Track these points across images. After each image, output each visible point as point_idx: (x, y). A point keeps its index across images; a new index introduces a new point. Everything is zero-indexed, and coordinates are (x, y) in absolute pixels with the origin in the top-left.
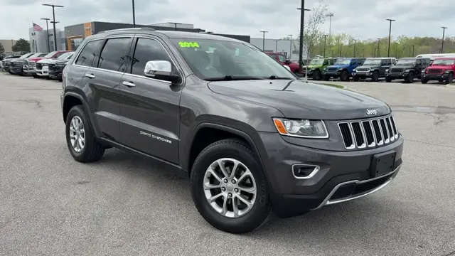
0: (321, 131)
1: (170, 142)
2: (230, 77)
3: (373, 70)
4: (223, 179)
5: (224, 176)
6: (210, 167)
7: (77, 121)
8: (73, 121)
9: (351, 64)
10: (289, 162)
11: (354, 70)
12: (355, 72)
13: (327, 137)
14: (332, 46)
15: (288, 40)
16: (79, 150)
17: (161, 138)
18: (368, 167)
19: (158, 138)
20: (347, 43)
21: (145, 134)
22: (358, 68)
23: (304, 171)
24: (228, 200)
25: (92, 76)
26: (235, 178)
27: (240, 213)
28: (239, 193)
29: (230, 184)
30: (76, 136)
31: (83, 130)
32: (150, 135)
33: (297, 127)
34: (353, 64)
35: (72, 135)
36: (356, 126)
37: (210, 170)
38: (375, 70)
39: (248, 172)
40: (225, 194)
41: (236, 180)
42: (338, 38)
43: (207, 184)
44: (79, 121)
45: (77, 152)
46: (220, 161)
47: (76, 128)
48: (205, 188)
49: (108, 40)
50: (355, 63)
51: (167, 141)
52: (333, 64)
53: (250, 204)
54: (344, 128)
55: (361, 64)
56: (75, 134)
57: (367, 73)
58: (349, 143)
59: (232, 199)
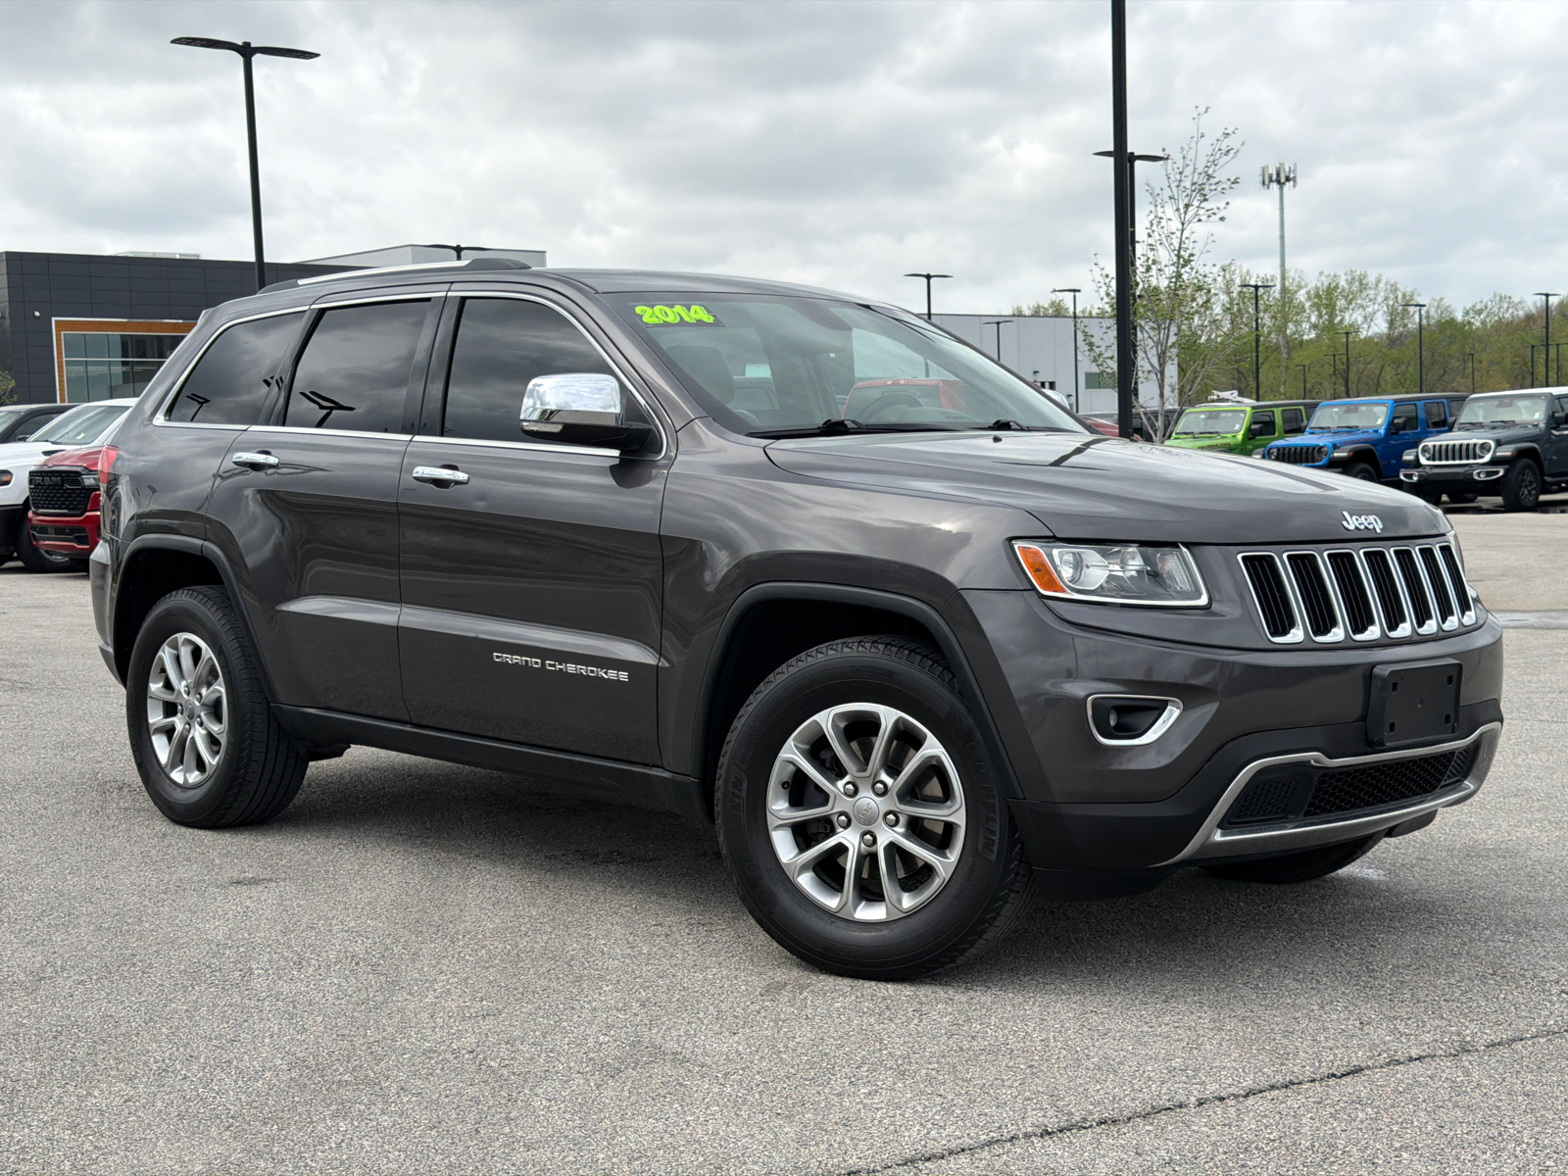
0: (1181, 581)
1: (624, 676)
2: (841, 424)
3: (1506, 452)
4: (840, 784)
5: (841, 773)
6: (790, 742)
7: (185, 653)
8: (165, 654)
9: (1393, 428)
10: (1076, 689)
11: (1408, 456)
12: (1417, 464)
13: (1203, 600)
14: (1296, 345)
15: (1058, 312)
16: (194, 777)
17: (583, 670)
18: (1356, 710)
19: (571, 668)
20: (1380, 326)
21: (517, 659)
22: (1430, 442)
23: (1130, 717)
24: (861, 858)
25: (261, 458)
26: (884, 777)
27: (908, 901)
28: (900, 829)
29: (867, 799)
30: (179, 722)
31: (220, 688)
32: (535, 662)
33: (1098, 570)
34: (1405, 429)
35: (155, 718)
36: (1305, 567)
37: (792, 753)
38: (1520, 454)
39: (933, 747)
40: (849, 838)
41: (889, 781)
42: (1326, 299)
43: (779, 806)
44: (196, 653)
45: (185, 787)
46: (826, 719)
47: (181, 686)
48: (772, 821)
49: (322, 311)
50: (1411, 422)
51: (612, 674)
52: (1300, 430)
53: (944, 865)
54: (1262, 571)
55: (1444, 425)
56: (170, 709)
57: (1479, 468)
58: (1281, 622)
59: (874, 857)
